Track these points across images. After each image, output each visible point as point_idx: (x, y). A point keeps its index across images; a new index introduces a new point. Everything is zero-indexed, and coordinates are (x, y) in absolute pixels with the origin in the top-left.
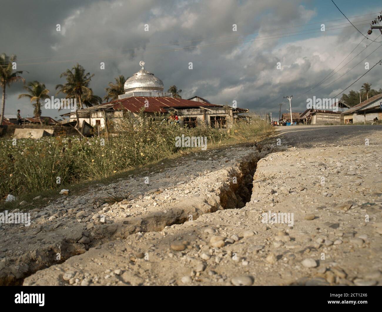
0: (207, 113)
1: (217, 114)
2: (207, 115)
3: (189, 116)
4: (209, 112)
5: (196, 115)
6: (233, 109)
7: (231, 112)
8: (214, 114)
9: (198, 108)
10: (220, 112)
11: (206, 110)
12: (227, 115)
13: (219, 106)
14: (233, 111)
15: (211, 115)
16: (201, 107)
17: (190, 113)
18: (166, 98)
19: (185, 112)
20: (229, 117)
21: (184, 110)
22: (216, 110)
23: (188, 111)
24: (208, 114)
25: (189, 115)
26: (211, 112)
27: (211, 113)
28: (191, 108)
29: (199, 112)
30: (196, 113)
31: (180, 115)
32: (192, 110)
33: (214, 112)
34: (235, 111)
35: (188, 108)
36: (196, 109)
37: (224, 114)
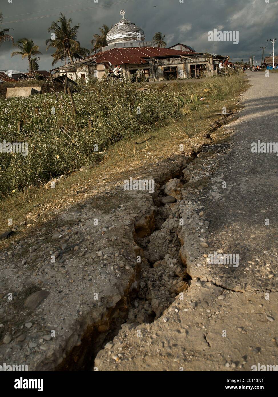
0: (187, 61)
1: (197, 62)
2: (187, 64)
3: (169, 66)
4: (189, 61)
5: (176, 64)
6: (213, 56)
7: (211, 59)
8: (194, 62)
9: (178, 57)
10: (200, 60)
11: (186, 59)
12: (207, 63)
13: (200, 54)
14: (213, 59)
15: (191, 64)
16: (181, 56)
17: (170, 63)
18: (147, 47)
19: (165, 61)
20: (209, 65)
21: (164, 60)
22: (197, 58)
23: (168, 60)
24: (189, 63)
25: (169, 64)
26: (191, 60)
27: (191, 62)
28: (172, 57)
29: (179, 61)
30: (176, 62)
31: (161, 65)
32: (173, 59)
33: (194, 60)
34: (215, 58)
35: (168, 57)
36: (176, 59)
37: (204, 62)
